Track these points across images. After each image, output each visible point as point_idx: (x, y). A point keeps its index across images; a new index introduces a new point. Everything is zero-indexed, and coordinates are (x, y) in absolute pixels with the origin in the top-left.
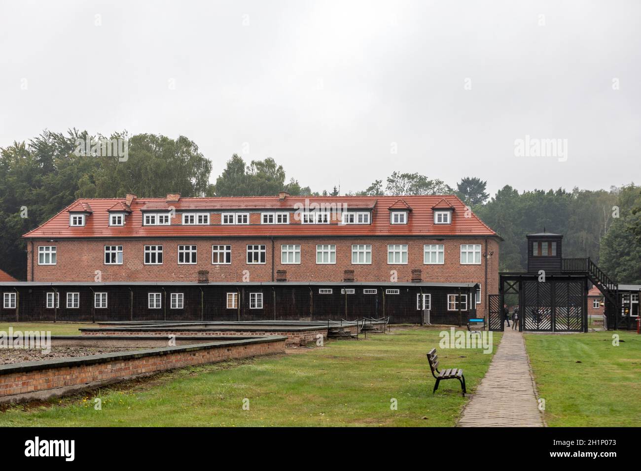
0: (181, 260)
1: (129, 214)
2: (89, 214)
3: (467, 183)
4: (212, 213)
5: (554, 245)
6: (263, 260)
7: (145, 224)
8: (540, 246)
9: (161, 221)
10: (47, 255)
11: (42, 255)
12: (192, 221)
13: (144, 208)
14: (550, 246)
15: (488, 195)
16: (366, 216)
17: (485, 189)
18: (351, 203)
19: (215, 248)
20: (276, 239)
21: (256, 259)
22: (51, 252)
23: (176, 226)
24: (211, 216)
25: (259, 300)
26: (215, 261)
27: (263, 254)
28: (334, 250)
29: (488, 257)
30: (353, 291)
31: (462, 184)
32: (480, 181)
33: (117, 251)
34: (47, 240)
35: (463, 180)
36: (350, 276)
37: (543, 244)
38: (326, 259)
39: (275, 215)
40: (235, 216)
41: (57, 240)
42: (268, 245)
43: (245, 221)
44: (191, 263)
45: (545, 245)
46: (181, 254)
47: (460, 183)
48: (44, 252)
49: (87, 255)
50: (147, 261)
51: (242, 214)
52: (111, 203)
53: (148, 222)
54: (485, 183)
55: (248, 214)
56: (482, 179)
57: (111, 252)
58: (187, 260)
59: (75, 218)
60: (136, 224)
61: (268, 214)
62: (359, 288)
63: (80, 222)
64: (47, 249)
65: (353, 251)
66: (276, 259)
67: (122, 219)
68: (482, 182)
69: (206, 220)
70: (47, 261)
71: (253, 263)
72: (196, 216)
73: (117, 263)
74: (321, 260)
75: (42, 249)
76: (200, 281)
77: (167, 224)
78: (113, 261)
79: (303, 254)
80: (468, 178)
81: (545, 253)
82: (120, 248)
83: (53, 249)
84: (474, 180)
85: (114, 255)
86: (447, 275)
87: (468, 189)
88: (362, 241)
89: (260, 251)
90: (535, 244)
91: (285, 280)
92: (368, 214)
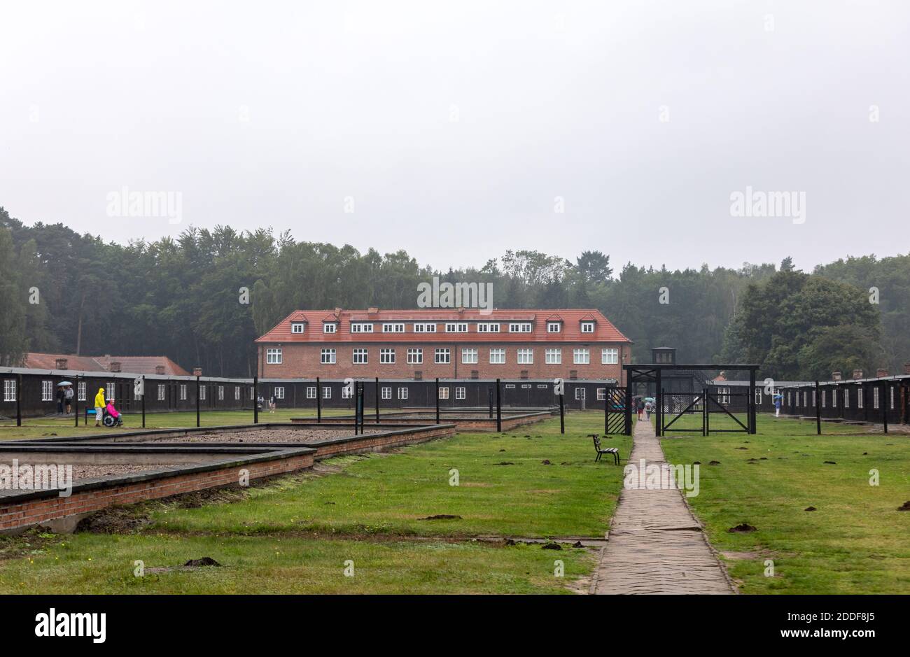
0: (383, 360)
1: (338, 323)
2: (306, 323)
3: (587, 257)
4: (407, 323)
5: (670, 356)
6: (448, 361)
7: (352, 332)
8: (661, 356)
9: (366, 329)
10: (274, 356)
11: (270, 356)
12: (390, 329)
13: (352, 319)
14: (668, 356)
15: (612, 270)
16: (528, 326)
17: (608, 264)
18: (516, 316)
19: (410, 351)
20: (457, 345)
21: (442, 360)
22: (277, 353)
23: (378, 333)
24: (405, 325)
25: (463, 393)
26: (410, 361)
27: (448, 356)
28: (504, 353)
29: (623, 358)
30: (530, 386)
31: (583, 258)
32: (603, 255)
33: (331, 353)
34: (274, 345)
35: (583, 254)
36: (525, 375)
37: (663, 355)
38: (497, 360)
39: (457, 325)
40: (425, 326)
41: (283, 344)
42: (452, 349)
43: (433, 330)
44: (390, 362)
45: (664, 355)
46: (383, 356)
47: (580, 257)
48: (272, 353)
49: (307, 357)
50: (355, 361)
51: (431, 324)
52: (325, 314)
53: (355, 330)
54: (608, 257)
55: (435, 324)
56: (605, 253)
57: (326, 353)
58: (388, 361)
59: (296, 327)
60: (344, 332)
61: (451, 324)
62: (534, 384)
63: (300, 330)
64: (274, 351)
65: (519, 353)
66: (458, 359)
67: (334, 328)
68: (604, 256)
69: (401, 329)
70: (274, 361)
71: (440, 362)
72: (394, 326)
73: (331, 362)
74: (493, 361)
75: (270, 351)
76: (416, 379)
77: (370, 332)
78: (328, 361)
79: (480, 355)
80: (589, 252)
81: (664, 360)
82: (333, 351)
83: (279, 351)
84: (595, 254)
85: (328, 356)
86: (591, 372)
87: (590, 263)
88: (526, 346)
89: (445, 353)
90: (658, 355)
91: (477, 378)
92: (530, 324)
